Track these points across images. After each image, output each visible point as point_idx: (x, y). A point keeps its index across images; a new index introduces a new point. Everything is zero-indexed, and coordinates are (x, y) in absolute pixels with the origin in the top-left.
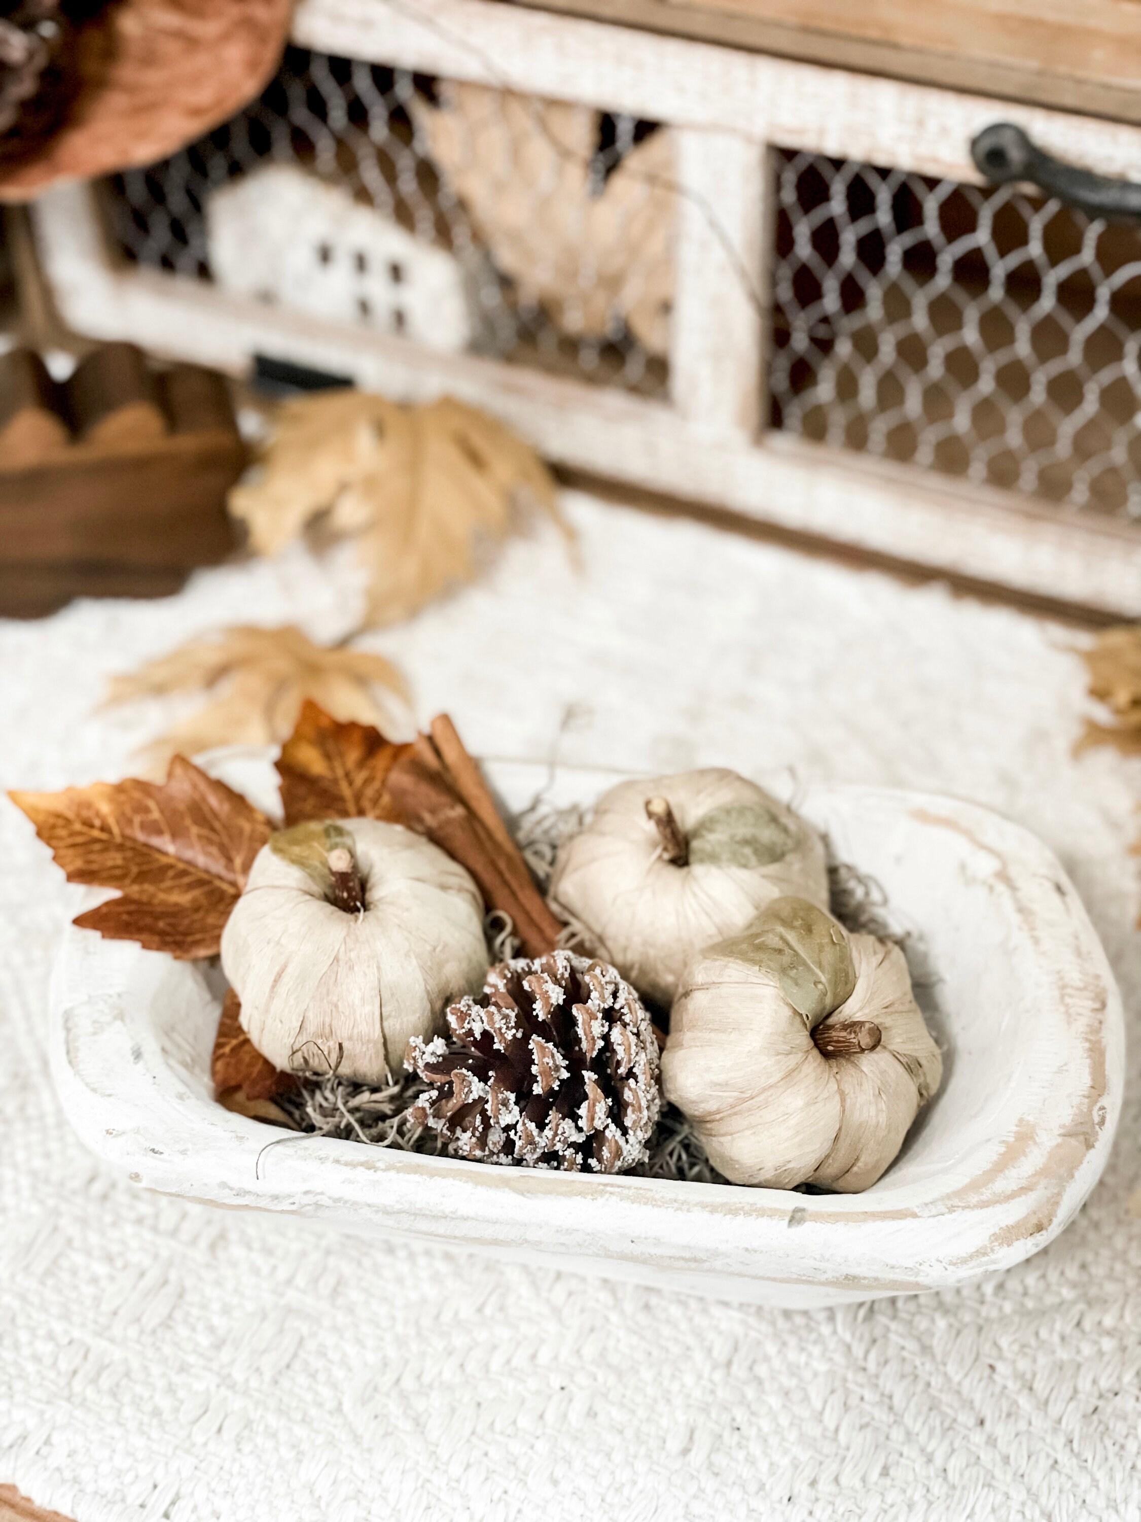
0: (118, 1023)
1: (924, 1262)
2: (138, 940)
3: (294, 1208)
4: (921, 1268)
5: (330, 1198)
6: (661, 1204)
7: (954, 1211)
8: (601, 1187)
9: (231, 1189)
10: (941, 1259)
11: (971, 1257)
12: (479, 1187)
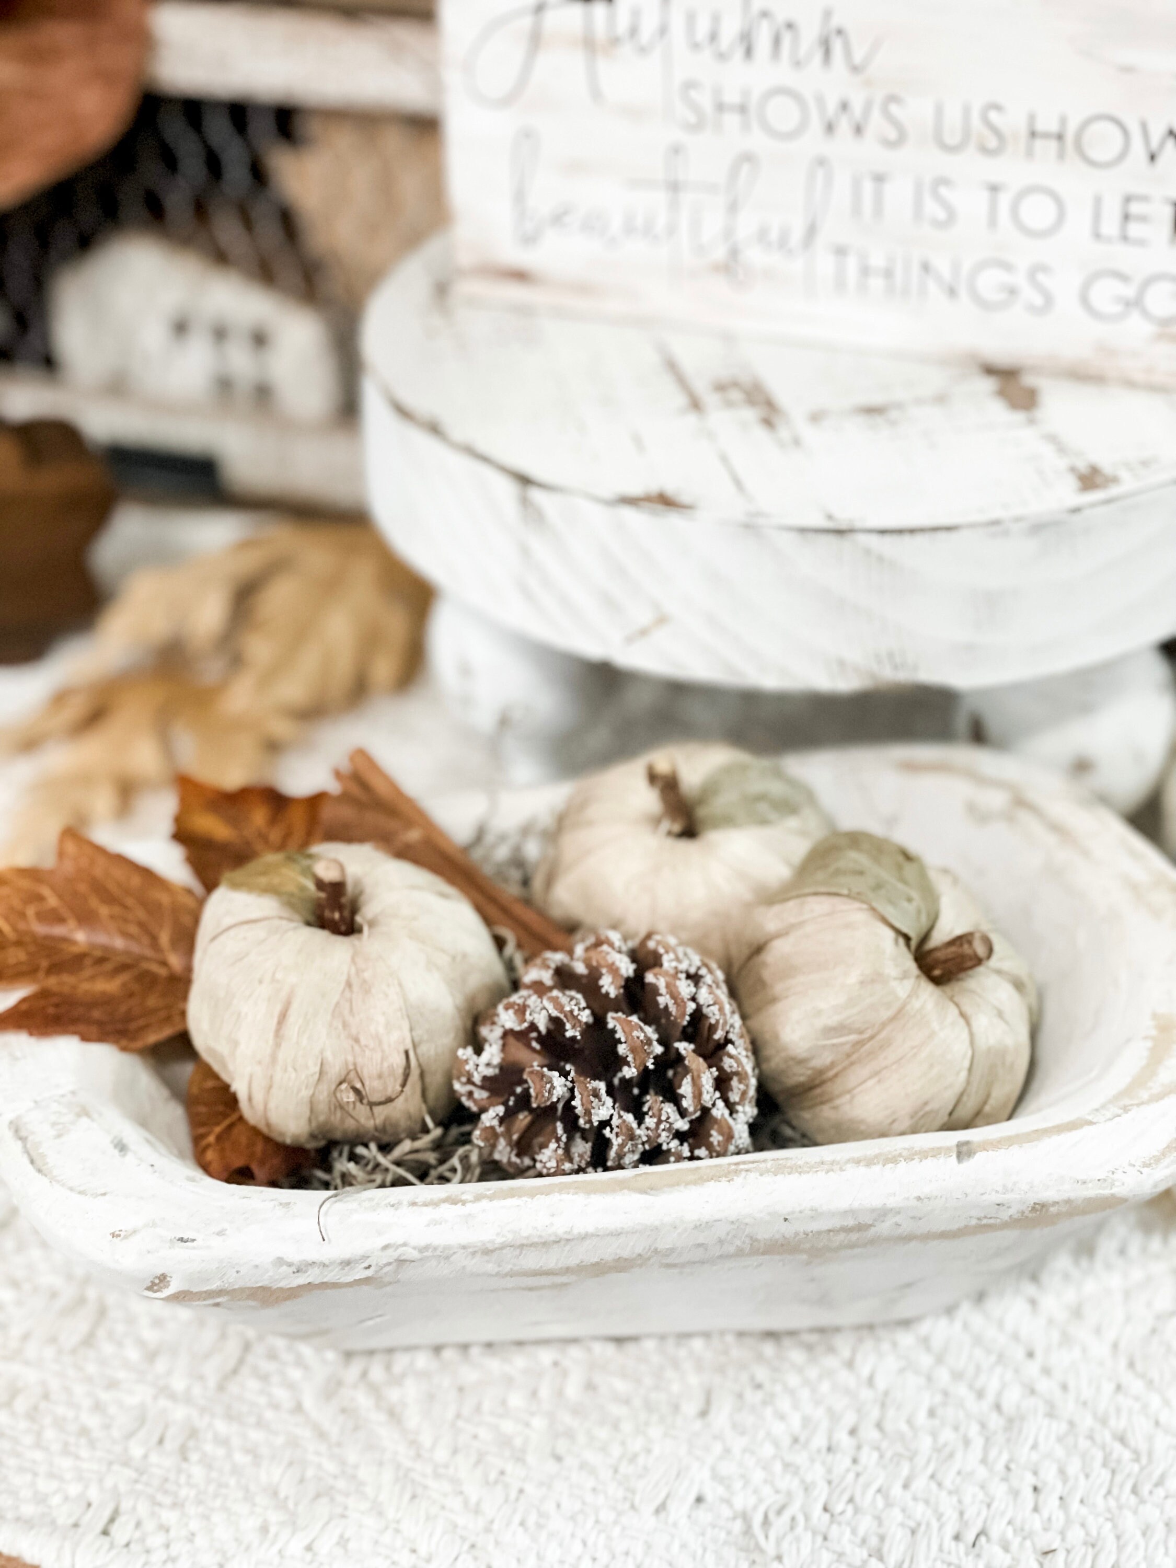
0: (84, 1120)
1: (1116, 1169)
2: (74, 1033)
3: (369, 1273)
4: (1115, 1176)
5: (414, 1248)
6: (808, 1170)
7: (1130, 1110)
8: (733, 1167)
9: (290, 1265)
10: (1133, 1162)
11: (1164, 1154)
12: (593, 1196)
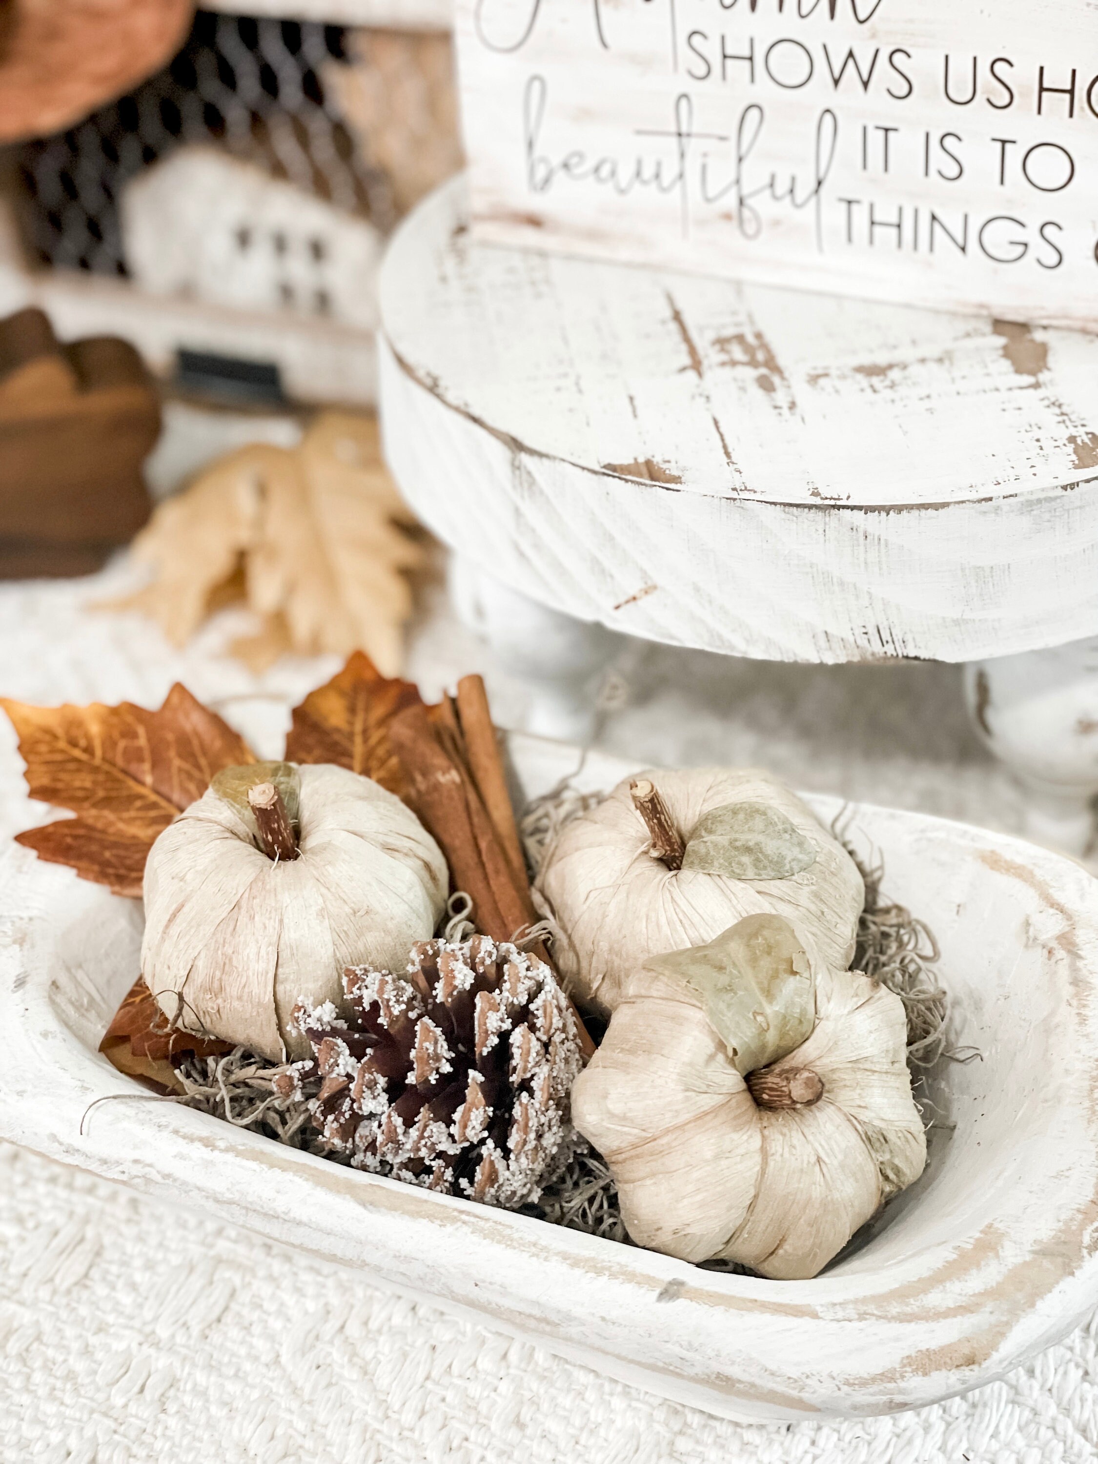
0: (17, 947)
1: (813, 1375)
2: (74, 866)
3: (124, 1177)
4: (808, 1381)
5: (158, 1172)
6: (517, 1246)
7: (866, 1319)
8: (456, 1214)
9: (61, 1144)
10: (835, 1375)
11: (874, 1380)
